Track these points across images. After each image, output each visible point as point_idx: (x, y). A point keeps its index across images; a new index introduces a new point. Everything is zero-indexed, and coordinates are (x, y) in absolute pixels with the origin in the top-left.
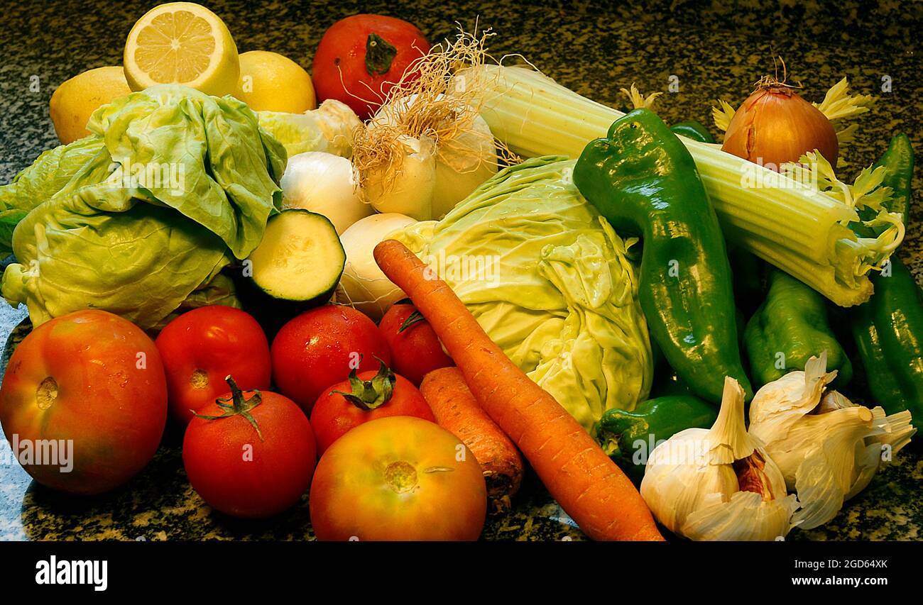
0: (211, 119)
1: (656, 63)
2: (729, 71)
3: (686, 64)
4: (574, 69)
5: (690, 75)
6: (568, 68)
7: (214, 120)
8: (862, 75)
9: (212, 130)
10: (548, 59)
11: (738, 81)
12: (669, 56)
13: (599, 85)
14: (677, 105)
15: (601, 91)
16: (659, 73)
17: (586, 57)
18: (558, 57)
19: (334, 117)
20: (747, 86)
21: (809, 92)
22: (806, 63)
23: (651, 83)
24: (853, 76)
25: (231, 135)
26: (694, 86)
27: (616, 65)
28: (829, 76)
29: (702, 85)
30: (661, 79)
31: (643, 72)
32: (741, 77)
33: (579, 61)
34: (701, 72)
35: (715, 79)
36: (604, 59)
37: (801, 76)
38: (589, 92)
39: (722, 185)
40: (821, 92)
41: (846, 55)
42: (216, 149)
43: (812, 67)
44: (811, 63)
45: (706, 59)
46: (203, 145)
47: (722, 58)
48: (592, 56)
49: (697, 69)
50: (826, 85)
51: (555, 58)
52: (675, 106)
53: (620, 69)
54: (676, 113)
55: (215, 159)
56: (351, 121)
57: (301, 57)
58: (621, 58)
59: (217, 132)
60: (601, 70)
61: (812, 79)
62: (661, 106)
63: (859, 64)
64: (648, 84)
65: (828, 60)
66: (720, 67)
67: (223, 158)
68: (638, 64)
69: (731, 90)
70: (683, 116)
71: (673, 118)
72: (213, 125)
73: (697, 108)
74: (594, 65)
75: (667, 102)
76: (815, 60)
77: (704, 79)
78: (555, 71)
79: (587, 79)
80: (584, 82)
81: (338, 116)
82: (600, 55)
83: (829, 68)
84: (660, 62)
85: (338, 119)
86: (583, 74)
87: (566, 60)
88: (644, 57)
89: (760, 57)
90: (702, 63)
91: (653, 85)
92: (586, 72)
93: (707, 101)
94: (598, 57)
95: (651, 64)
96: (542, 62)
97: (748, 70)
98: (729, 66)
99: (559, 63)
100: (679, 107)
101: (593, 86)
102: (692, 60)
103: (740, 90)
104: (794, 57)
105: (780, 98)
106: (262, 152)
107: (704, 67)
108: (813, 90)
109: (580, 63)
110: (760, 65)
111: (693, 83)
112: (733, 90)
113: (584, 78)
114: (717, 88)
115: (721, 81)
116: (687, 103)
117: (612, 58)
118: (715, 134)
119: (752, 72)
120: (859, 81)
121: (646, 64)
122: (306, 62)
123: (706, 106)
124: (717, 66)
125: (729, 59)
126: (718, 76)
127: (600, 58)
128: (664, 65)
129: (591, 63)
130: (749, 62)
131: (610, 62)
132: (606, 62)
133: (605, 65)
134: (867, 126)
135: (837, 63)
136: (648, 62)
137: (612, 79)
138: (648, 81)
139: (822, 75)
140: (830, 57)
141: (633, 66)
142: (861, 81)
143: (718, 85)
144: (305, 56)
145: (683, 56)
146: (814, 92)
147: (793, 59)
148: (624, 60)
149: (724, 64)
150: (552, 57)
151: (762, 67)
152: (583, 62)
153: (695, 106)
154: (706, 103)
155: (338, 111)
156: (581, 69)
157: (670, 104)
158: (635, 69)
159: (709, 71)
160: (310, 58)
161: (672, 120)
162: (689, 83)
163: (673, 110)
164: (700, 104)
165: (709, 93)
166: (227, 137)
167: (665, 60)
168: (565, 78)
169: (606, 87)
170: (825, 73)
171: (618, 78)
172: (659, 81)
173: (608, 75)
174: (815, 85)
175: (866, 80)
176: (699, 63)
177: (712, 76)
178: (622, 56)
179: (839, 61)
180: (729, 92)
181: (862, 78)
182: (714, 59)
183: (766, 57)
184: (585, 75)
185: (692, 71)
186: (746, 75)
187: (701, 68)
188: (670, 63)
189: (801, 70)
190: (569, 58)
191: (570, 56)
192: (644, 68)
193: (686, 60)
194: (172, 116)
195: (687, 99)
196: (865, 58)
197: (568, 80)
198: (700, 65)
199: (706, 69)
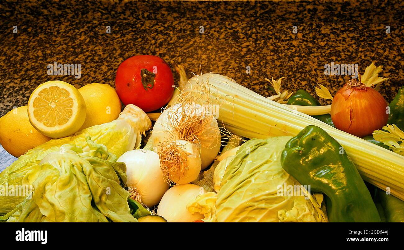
0: (89, 175)
1: (259, 44)
2: (292, 44)
3: (272, 43)
4: (225, 53)
5: (276, 49)
6: (222, 53)
7: (91, 175)
8: (349, 37)
9: (92, 183)
10: (212, 49)
11: (298, 49)
12: (263, 39)
13: (239, 61)
14: (277, 67)
15: (241, 64)
16: (262, 49)
17: (228, 45)
18: (216, 47)
19: (134, 115)
20: (303, 51)
21: (331, 50)
22: (323, 34)
23: (261, 56)
24: (346, 39)
25: (102, 182)
26: (280, 55)
27: (242, 48)
28: (335, 40)
29: (284, 54)
30: (265, 53)
31: (255, 50)
32: (298, 47)
33: (225, 48)
34: (280, 46)
35: (288, 49)
36: (236, 45)
37: (323, 42)
38: (236, 66)
39: (358, 158)
40: (335, 50)
41: (337, 27)
42: (96, 193)
43: (326, 36)
44: (325, 34)
45: (280, 38)
46: (90, 196)
47: (286, 37)
48: (230, 45)
49: (278, 45)
50: (336, 45)
51: (215, 48)
52: (276, 68)
53: (245, 50)
54: (278, 72)
55: (97, 200)
56: (142, 115)
57: (102, 65)
58: (243, 44)
59: (94, 183)
60: (237, 52)
61: (329, 43)
62: (270, 69)
63: (345, 31)
64: (260, 57)
65: (331, 31)
66: (287, 42)
67: (100, 197)
68: (251, 46)
69: (297, 55)
70: (282, 74)
71: (278, 75)
72: (91, 179)
73: (286, 68)
74: (233, 49)
75: (272, 66)
76: (326, 32)
77: (283, 50)
78: (217, 56)
79: (233, 58)
80: (232, 60)
81: (135, 114)
82: (233, 43)
83: (333, 36)
84: (261, 43)
85: (136, 116)
86: (229, 55)
87: (220, 49)
88: (253, 41)
89: (302, 34)
90: (279, 41)
91: (262, 57)
92: (231, 54)
93: (289, 63)
94: (233, 45)
95: (257, 45)
96: (209, 51)
97: (300, 42)
98: (291, 41)
99: (217, 51)
100: (279, 68)
101: (237, 62)
102: (274, 40)
103: (301, 54)
104: (317, 32)
105: (362, 92)
106: (117, 177)
107: (280, 43)
108: (332, 49)
109: (226, 49)
110: (304, 39)
111: (279, 53)
112: (298, 55)
113: (231, 58)
114: (290, 54)
115: (291, 50)
116: (280, 66)
117: (239, 44)
118: (299, 82)
119: (302, 42)
120: (349, 41)
121: (255, 45)
122: (105, 68)
123: (290, 65)
124: (286, 42)
125: (289, 37)
126: (288, 47)
127: (234, 45)
128: (263, 44)
129: (231, 48)
130: (298, 37)
131: (239, 46)
132: (237, 47)
133: (237, 49)
134: (363, 66)
135: (336, 32)
136: (256, 44)
137: (243, 57)
138: (259, 55)
139: (332, 40)
140: (331, 29)
141: (250, 47)
142: (350, 41)
143: (290, 53)
144: (104, 64)
145: (270, 39)
146: (333, 50)
147: (316, 33)
148: (244, 45)
149: (288, 40)
150: (213, 48)
151: (305, 39)
152: (227, 48)
153: (285, 67)
154: (289, 64)
155: (134, 111)
156: (228, 53)
157: (274, 67)
158: (251, 49)
159: (283, 45)
160: (107, 66)
161: (278, 76)
162: (278, 53)
163: (276, 71)
164: (287, 65)
165: (288, 58)
166: (100, 184)
167: (263, 41)
168: (223, 59)
169: (242, 61)
170: (333, 38)
171: (246, 56)
172: (264, 54)
173: (241, 54)
174: (331, 46)
175: (352, 40)
176: (278, 41)
177: (286, 48)
178: (243, 42)
179: (336, 31)
180: (296, 56)
181: (349, 39)
182: (283, 38)
183: (305, 33)
184: (231, 56)
185: (276, 46)
186: (300, 45)
187: (279, 44)
188: (265, 43)
189: (322, 39)
190: (220, 47)
191: (221, 46)
192: (255, 48)
193: (271, 40)
194: (68, 181)
195: (280, 63)
196: (346, 27)
197: (224, 60)
198: (278, 42)
199: (282, 44)
